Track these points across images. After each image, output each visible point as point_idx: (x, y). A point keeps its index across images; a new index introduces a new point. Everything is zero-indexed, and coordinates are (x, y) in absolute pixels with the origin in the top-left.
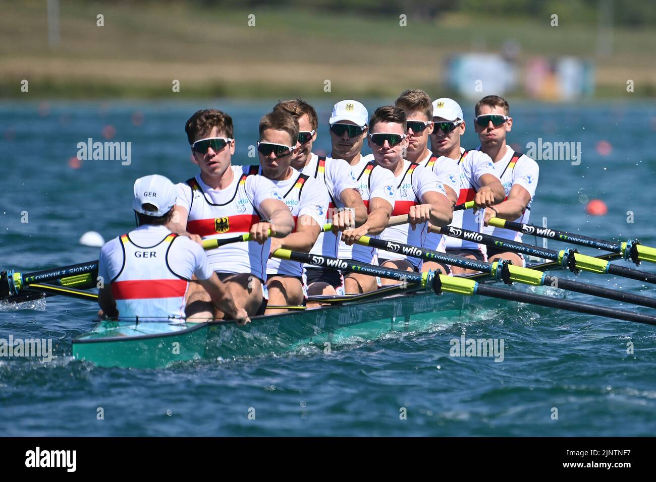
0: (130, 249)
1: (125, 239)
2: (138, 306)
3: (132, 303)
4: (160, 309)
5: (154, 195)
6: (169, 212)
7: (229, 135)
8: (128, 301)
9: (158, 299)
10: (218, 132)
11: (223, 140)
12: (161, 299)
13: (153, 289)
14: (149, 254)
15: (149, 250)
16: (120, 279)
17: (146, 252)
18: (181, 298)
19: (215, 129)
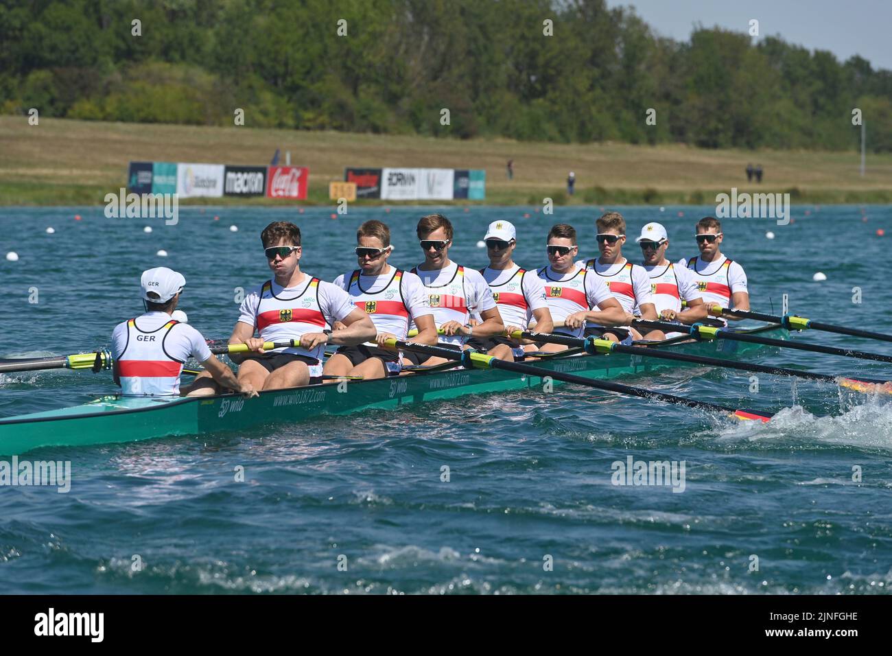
0: (134, 333)
1: (131, 323)
2: (136, 384)
3: (130, 380)
4: (154, 386)
5: (157, 284)
6: (171, 299)
7: (295, 244)
8: (127, 378)
9: (152, 378)
10: (285, 241)
11: (289, 248)
12: (155, 378)
13: (148, 369)
14: (149, 338)
15: (150, 335)
16: (123, 359)
17: (147, 336)
18: (174, 378)
19: (282, 239)
